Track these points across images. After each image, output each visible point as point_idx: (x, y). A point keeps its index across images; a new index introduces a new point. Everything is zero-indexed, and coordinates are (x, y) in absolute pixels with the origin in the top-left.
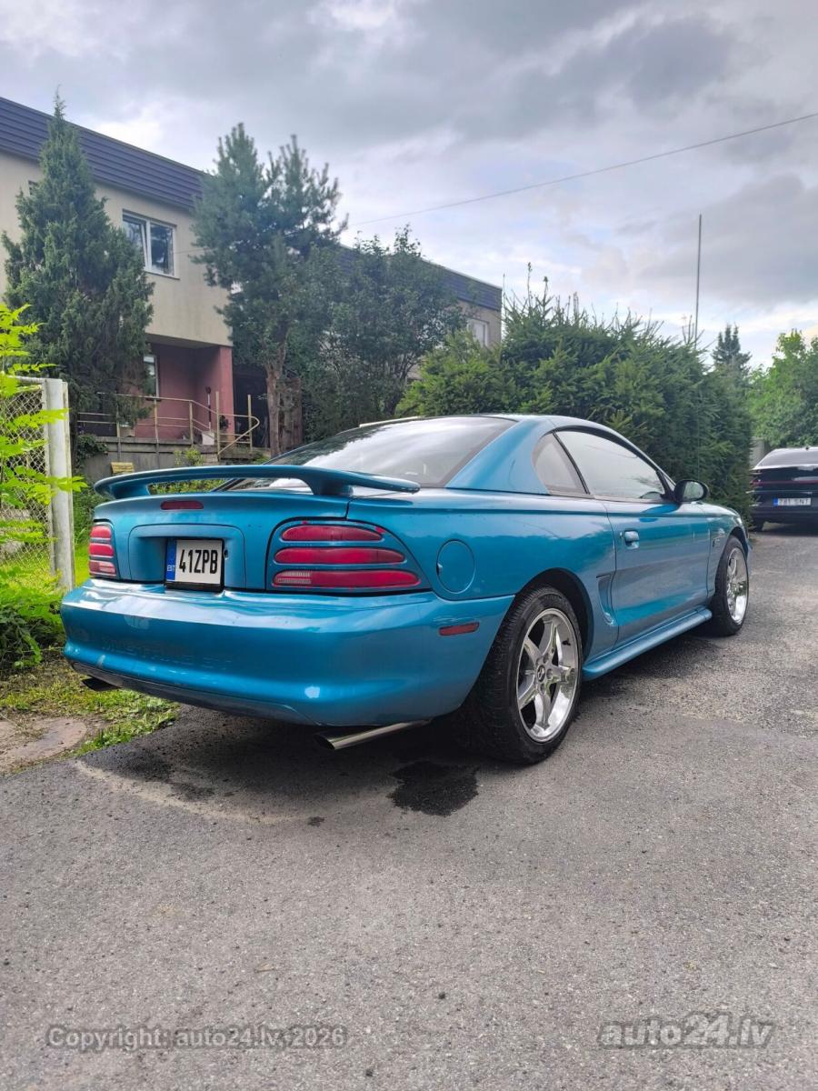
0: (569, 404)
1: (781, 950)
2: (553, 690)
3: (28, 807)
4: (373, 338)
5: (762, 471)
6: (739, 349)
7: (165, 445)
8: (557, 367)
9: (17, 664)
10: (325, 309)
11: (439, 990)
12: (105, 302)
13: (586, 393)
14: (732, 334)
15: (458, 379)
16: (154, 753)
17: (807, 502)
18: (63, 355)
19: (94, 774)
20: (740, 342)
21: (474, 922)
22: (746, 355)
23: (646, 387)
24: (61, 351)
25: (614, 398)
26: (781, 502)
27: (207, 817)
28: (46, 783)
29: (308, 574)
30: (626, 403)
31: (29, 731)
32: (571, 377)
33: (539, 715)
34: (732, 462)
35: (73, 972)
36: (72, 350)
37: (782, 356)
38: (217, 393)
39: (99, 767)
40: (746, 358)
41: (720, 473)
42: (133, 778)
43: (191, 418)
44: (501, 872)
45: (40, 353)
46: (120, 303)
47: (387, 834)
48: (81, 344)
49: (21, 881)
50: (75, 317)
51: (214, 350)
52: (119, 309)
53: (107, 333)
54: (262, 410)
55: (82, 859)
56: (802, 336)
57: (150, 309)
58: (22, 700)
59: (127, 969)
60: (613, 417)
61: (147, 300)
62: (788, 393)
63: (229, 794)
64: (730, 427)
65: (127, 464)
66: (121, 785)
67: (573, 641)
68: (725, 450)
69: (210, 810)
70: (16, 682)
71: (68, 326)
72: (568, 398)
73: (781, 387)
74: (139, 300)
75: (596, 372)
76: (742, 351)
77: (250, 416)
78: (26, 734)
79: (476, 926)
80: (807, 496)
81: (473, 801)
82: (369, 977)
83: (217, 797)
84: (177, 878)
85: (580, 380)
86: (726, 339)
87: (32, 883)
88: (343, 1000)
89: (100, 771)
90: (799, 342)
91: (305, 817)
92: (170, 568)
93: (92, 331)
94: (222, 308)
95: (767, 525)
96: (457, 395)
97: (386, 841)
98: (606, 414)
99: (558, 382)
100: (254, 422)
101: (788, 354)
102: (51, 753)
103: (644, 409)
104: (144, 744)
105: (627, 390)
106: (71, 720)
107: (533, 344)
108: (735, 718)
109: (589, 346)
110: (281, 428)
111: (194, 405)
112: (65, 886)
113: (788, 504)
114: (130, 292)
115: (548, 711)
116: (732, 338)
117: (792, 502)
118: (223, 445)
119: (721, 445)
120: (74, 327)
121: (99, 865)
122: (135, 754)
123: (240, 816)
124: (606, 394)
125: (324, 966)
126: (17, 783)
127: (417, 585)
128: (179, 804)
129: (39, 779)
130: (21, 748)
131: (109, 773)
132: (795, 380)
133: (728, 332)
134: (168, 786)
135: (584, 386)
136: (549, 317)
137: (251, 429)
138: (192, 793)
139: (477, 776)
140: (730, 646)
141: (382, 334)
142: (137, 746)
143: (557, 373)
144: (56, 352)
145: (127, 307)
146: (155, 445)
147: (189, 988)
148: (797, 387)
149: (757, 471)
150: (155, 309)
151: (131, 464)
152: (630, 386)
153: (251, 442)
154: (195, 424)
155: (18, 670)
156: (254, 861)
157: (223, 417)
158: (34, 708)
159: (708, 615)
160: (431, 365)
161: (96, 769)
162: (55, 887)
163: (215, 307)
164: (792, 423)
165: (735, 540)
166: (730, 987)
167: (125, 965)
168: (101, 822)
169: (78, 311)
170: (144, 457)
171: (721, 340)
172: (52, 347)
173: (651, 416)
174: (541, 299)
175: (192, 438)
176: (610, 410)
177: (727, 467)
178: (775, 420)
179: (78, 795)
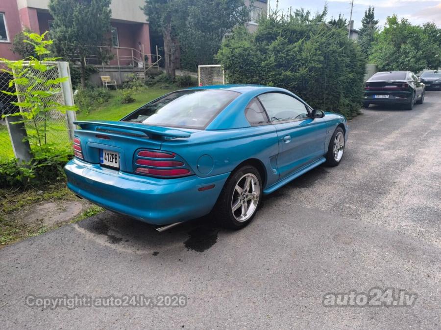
0: (283, 62)
1: (303, 311)
2: (249, 202)
3: (56, 245)
4: (207, 22)
5: (370, 83)
6: (374, 18)
7: (123, 68)
8: (279, 45)
9: (58, 178)
10: (186, 9)
11: (182, 324)
12: (91, 8)
13: (290, 57)
14: (371, 11)
15: (236, 50)
16: (104, 221)
17: (387, 97)
18: (75, 33)
19: (81, 231)
20: (375, 15)
21: (201, 297)
22: (377, 21)
23: (315, 55)
24: (74, 31)
25: (302, 60)
26: (376, 97)
27: (118, 251)
28: (63, 234)
29: (147, 170)
30: (306, 62)
31: (61, 207)
32: (284, 49)
33: (243, 212)
34: (356, 81)
35: (63, 314)
36: (78, 31)
37: (388, 27)
38: (143, 45)
39: (82, 227)
40: (376, 22)
41: (349, 87)
42: (94, 233)
43: (133, 56)
44: (216, 277)
45: (65, 32)
46: (97, 9)
47: (180, 260)
48: (82, 28)
49: (50, 277)
50: (78, 16)
51: (141, 25)
52: (97, 11)
53: (93, 23)
54: (162, 53)
55: (72, 268)
56: (397, 17)
57: (110, 11)
58: (59, 195)
59: (81, 314)
60: (300, 69)
61: (109, 7)
62: (389, 44)
63: (127, 241)
64: (355, 66)
65: (107, 77)
66: (89, 235)
67: (258, 184)
68: (352, 77)
69: (119, 248)
70: (57, 186)
71: (76, 20)
72: (282, 59)
73: (386, 41)
74: (104, 7)
75: (295, 47)
76: (375, 19)
77: (157, 55)
78: (60, 209)
79: (201, 299)
80: (387, 94)
81: (214, 246)
82: (160, 318)
83: (123, 242)
84: (104, 277)
85: (288, 51)
86: (368, 13)
87: (54, 278)
88: (150, 327)
89: (83, 229)
90: (396, 20)
91: (152, 252)
92: (101, 158)
93: (86, 22)
94: (143, 7)
95: (371, 105)
96: (236, 57)
97: (179, 263)
98: (298, 66)
99: (278, 52)
100: (159, 58)
101: (390, 26)
102: (69, 218)
103: (313, 65)
104: (101, 217)
105: (307, 56)
106: (77, 203)
107: (270, 34)
108: (322, 208)
109: (294, 34)
110: (170, 60)
111: (134, 51)
112: (65, 279)
113: (379, 97)
114: (101, 3)
115: (246, 210)
116: (371, 13)
117: (381, 97)
118: (146, 68)
119: (350, 75)
120: (78, 20)
121: (77, 270)
122: (97, 221)
123: (129, 251)
124: (298, 58)
125: (146, 313)
126: (53, 234)
127: (189, 174)
128: (109, 245)
129: (61, 232)
130: (58, 215)
131: (86, 230)
132: (392, 38)
133: (370, 10)
134: (106, 236)
135: (289, 54)
136: (278, 19)
137: (158, 61)
138: (114, 240)
139: (218, 234)
140: (333, 172)
141: (211, 20)
142: (98, 218)
143: (278, 48)
144: (71, 32)
145: (101, 11)
146: (118, 68)
147: (101, 322)
148: (393, 41)
149: (368, 83)
150: (112, 11)
151: (109, 77)
152: (308, 55)
153: (158, 66)
154: (135, 59)
155: (59, 181)
156: (131, 270)
157: (146, 56)
158: (64, 197)
159: (324, 160)
160: (226, 43)
161: (81, 229)
162: (62, 280)
163: (140, 7)
164: (389, 57)
165: (341, 128)
166: (280, 325)
167: (81, 312)
168: (80, 253)
169: (79, 13)
170: (114, 73)
171: (366, 14)
172: (70, 29)
173: (316, 68)
174: (274, 11)
175: (134, 65)
176: (299, 65)
177: (353, 84)
178: (382, 56)
179: (74, 240)
